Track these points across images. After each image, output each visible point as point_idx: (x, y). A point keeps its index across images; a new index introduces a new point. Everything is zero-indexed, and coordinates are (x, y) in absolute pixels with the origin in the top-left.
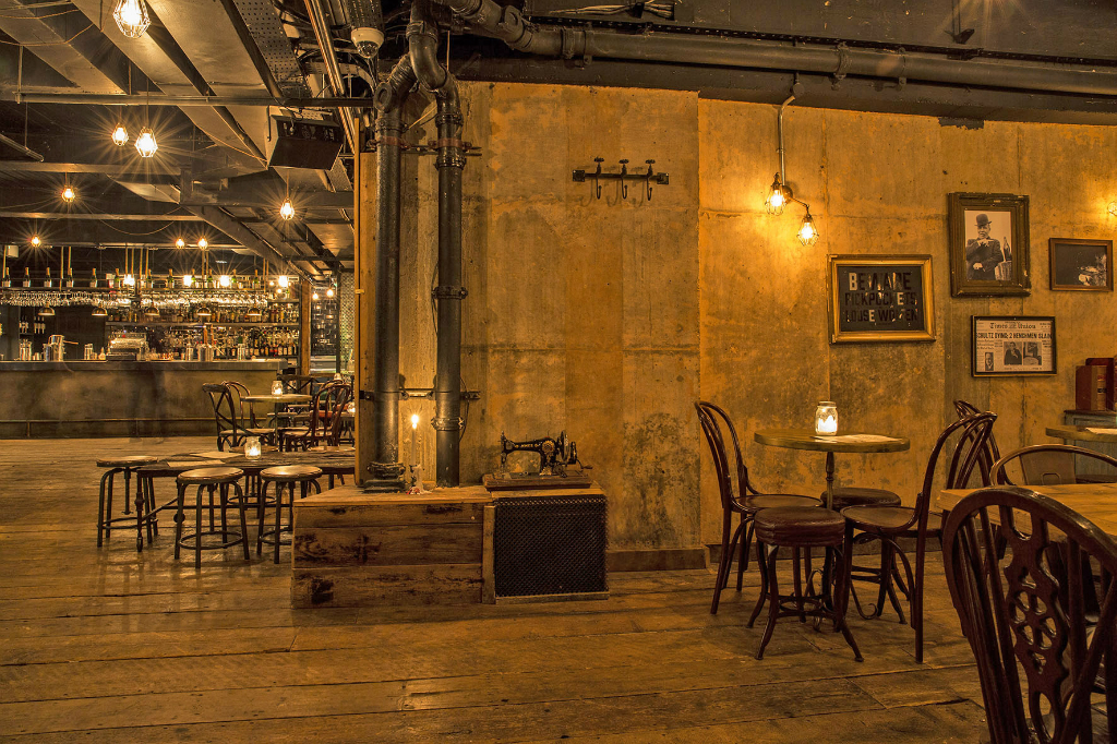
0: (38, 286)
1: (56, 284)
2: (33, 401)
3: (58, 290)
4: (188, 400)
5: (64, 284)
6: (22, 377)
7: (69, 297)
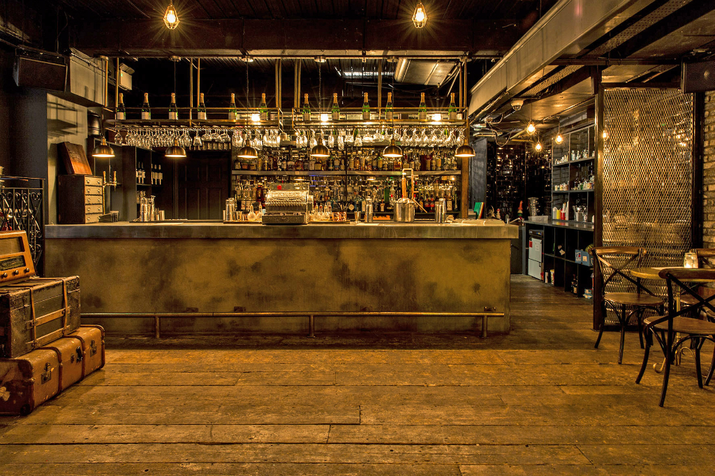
0: (160, 117)
1: (183, 115)
2: (162, 283)
3: (187, 125)
4: (381, 282)
5: (195, 116)
6: (145, 248)
7: (201, 134)
